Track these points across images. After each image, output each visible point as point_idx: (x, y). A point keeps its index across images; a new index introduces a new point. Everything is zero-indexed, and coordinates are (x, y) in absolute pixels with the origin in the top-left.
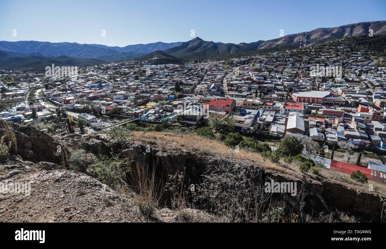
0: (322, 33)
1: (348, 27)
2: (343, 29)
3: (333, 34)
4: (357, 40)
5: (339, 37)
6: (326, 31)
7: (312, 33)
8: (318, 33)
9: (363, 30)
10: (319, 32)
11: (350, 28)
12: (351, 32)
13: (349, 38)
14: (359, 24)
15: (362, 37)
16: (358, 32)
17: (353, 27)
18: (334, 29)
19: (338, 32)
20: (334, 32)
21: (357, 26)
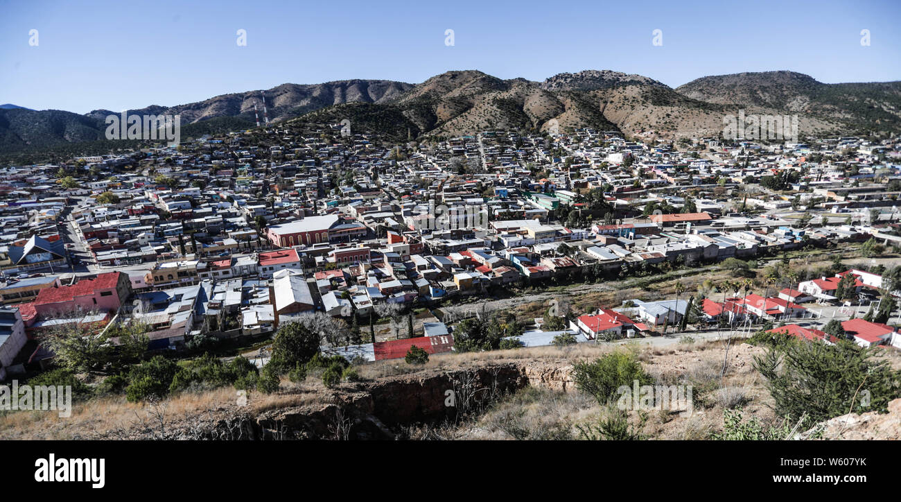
0: (295, 95)
1: (337, 87)
2: (328, 88)
3: (314, 99)
4: (357, 113)
5: (326, 105)
6: (300, 91)
7: (275, 94)
8: (287, 95)
9: (360, 94)
10: (289, 93)
11: (339, 88)
12: (344, 97)
13: (343, 108)
14: (353, 82)
15: (361, 106)
16: (354, 97)
17: (344, 86)
18: (314, 87)
19: (322, 95)
20: (316, 94)
21: (350, 85)
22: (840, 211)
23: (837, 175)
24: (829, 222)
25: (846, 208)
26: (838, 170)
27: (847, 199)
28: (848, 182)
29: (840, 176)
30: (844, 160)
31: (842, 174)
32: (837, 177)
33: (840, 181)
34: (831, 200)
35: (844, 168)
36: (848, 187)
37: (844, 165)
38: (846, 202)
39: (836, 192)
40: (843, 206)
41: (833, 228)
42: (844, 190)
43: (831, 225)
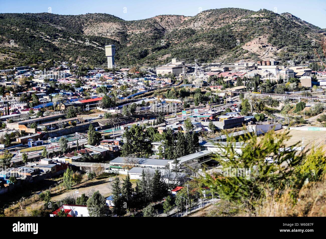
22: (36, 144)
23: (22, 105)
24: (29, 157)
25: (39, 140)
26: (22, 101)
27: (37, 130)
28: (33, 113)
29: (25, 107)
30: (25, 90)
31: (26, 104)
32: (22, 108)
33: (26, 112)
34: (24, 133)
35: (27, 99)
36: (34, 118)
37: (25, 95)
38: (38, 134)
39: (26, 124)
40: (36, 138)
41: (34, 164)
42: (32, 122)
43: (32, 160)
